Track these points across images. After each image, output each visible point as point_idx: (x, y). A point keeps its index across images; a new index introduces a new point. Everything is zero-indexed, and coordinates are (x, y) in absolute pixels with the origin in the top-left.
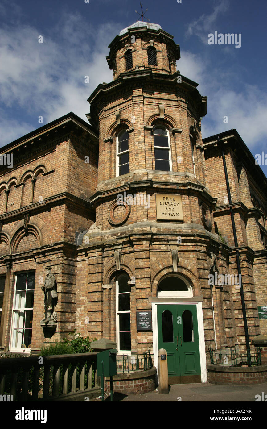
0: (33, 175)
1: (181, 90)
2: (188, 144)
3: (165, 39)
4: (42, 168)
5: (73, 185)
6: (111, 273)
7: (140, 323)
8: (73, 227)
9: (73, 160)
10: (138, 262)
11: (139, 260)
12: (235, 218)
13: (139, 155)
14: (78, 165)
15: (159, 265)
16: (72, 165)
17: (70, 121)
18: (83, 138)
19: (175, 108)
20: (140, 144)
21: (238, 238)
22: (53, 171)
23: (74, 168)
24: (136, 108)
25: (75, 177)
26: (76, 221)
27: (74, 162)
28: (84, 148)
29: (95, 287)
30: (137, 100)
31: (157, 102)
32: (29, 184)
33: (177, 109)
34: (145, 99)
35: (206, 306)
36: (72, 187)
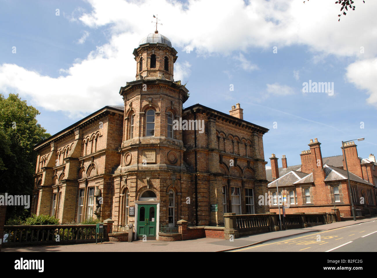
0: (96, 136)
1: (163, 87)
2: (163, 120)
3: (162, 47)
4: (99, 133)
5: (111, 144)
6: (123, 189)
7: (130, 212)
8: (110, 165)
9: (110, 130)
10: (131, 184)
11: (132, 183)
12: (197, 156)
13: (137, 129)
14: (114, 132)
15: (141, 185)
16: (110, 133)
17: (106, 111)
18: (117, 116)
19: (158, 99)
20: (137, 123)
21: (197, 167)
22: (102, 136)
23: (111, 134)
24: (137, 101)
25: (112, 139)
26: (112, 162)
27: (111, 131)
28: (118, 121)
29: (117, 195)
30: (137, 97)
31: (149, 97)
32: (94, 141)
33: (159, 99)
34: (142, 96)
35: (162, 205)
36: (110, 145)
